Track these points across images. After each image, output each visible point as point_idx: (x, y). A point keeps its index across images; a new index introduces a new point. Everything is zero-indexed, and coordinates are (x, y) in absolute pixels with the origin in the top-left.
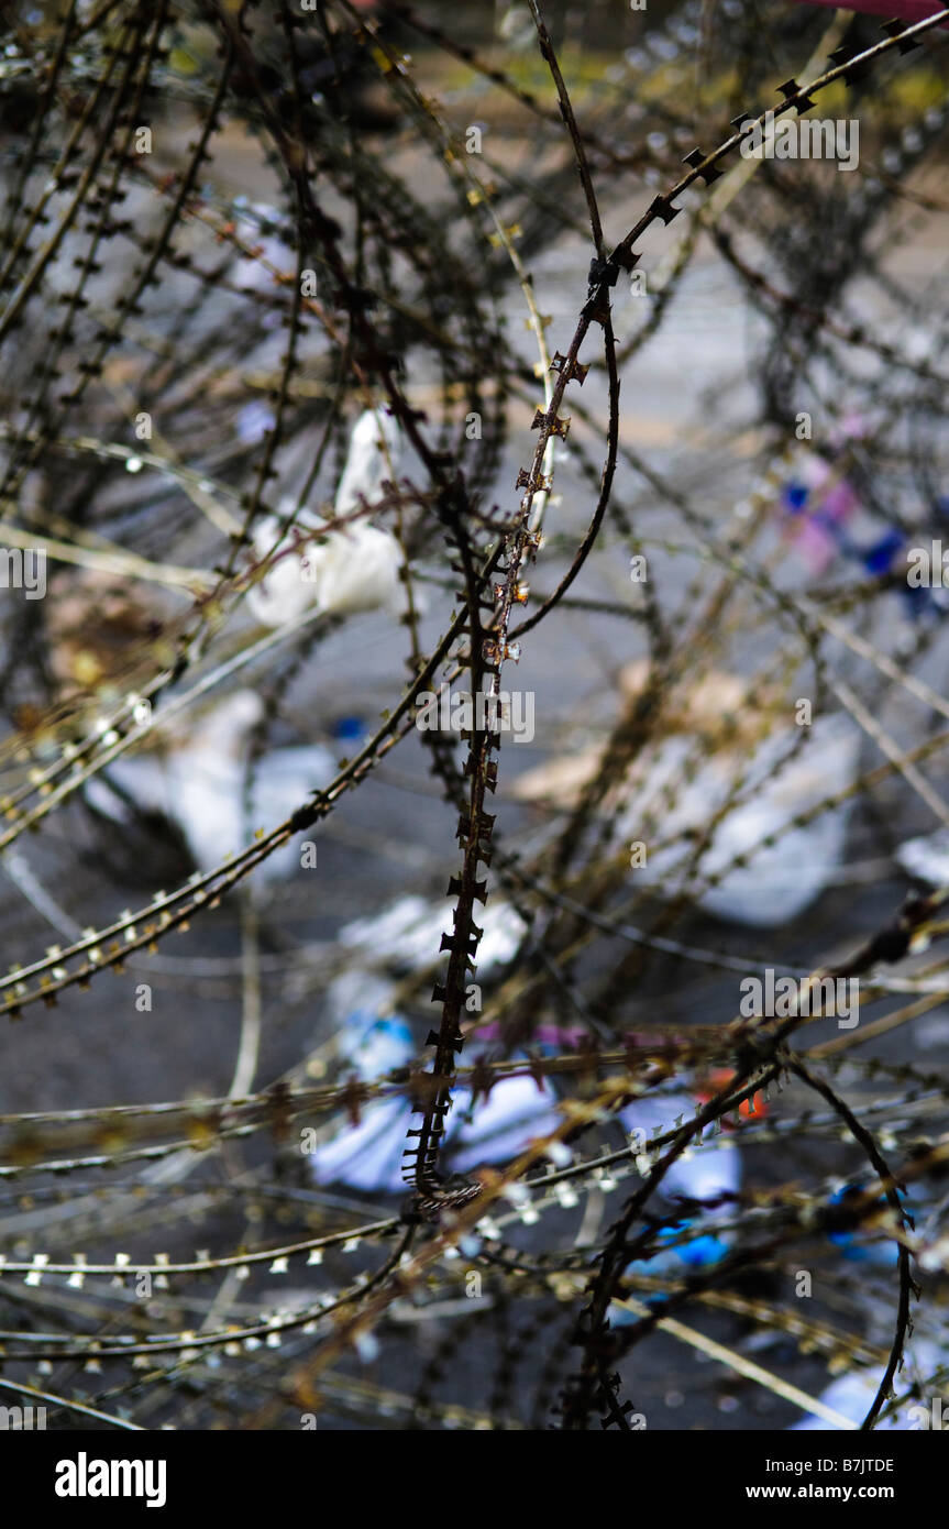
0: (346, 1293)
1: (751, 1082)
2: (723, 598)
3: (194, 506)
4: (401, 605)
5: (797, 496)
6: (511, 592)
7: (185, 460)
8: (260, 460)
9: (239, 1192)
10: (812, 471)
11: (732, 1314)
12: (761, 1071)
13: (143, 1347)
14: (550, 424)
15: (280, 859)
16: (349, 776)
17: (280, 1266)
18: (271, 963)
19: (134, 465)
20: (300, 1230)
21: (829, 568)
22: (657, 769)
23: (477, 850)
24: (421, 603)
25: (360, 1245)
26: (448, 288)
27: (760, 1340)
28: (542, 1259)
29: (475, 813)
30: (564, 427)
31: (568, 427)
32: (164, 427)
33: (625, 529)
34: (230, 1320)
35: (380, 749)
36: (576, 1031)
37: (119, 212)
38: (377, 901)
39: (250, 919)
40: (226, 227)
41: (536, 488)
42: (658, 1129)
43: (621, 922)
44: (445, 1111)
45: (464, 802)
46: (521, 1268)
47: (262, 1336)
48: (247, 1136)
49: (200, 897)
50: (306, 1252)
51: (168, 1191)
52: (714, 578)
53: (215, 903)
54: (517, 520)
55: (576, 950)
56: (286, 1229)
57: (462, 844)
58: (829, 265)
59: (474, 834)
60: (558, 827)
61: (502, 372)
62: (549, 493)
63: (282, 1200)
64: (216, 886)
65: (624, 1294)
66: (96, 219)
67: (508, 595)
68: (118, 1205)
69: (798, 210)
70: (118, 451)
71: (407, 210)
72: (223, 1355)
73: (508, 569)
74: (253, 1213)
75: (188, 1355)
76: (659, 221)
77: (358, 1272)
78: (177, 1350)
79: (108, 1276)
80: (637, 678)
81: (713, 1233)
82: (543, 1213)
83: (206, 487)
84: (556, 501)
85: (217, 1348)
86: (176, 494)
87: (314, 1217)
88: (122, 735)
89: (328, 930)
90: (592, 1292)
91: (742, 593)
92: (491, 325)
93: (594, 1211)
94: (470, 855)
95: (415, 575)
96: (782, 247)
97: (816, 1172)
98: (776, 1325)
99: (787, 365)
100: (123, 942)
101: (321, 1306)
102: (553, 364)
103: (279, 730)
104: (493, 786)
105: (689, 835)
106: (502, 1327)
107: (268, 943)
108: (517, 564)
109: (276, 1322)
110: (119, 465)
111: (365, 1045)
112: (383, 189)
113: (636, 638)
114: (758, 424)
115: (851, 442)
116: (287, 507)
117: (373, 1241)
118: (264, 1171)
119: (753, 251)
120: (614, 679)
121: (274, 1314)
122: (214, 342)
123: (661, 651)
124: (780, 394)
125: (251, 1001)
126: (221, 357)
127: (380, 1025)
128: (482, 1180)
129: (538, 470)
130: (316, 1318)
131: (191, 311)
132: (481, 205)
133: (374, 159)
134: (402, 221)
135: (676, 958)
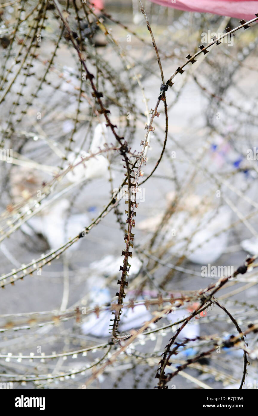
0: (93, 364)
1: (204, 307)
2: (195, 175)
3: (51, 149)
4: (108, 177)
5: (215, 147)
6: (139, 173)
7: (49, 136)
8: (70, 137)
9: (63, 336)
10: (218, 140)
11: (197, 370)
12: (206, 304)
13: (37, 378)
14: (150, 128)
15: (75, 245)
16: (94, 223)
17: (75, 356)
18: (72, 273)
19: (36, 138)
20: (79, 346)
21: (223, 166)
22: (177, 221)
23: (130, 243)
24: (114, 176)
25: (97, 351)
26: (121, 90)
27: (204, 377)
28: (146, 355)
29: (129, 233)
30: (153, 129)
31: (154, 129)
32: (43, 128)
33: (168, 156)
34: (60, 371)
35: (103, 215)
36: (155, 292)
37: (32, 70)
38: (100, 256)
39: (66, 262)
40: (60, 74)
41: (146, 145)
42: (178, 319)
43: (167, 263)
44: (120, 314)
45: (126, 230)
46: (140, 357)
47: (70, 375)
48: (66, 321)
49: (54, 256)
50: (82, 353)
51: (44, 336)
52: (192, 169)
53: (58, 257)
54: (141, 154)
55: (155, 270)
56: (76, 346)
57: (125, 242)
58: (223, 85)
59: (129, 239)
60: (150, 237)
61: (135, 113)
62: (149, 147)
63: (74, 338)
64: (58, 253)
65: (170, 364)
66: (26, 72)
67: (138, 174)
68: (30, 340)
69: (215, 70)
70: (31, 135)
71: (109, 70)
72: (59, 381)
73: (138, 167)
74: (67, 342)
75: (50, 381)
76: (179, 74)
77: (96, 358)
78: (46, 379)
79: (28, 359)
80: (171, 196)
81: (192, 347)
82: (147, 342)
83: (55, 144)
84: (151, 149)
85: (57, 379)
86: (46, 146)
87: (83, 343)
88: (32, 211)
89: (87, 264)
90: (161, 364)
91: (200, 173)
92: (132, 101)
93: (160, 341)
94: (128, 245)
95: (112, 169)
96: (211, 79)
97: (220, 331)
98: (209, 372)
99: (212, 111)
100: (33, 268)
101: (86, 367)
102: (150, 112)
103: (74, 210)
104: (134, 226)
105: (186, 239)
106: (135, 373)
107: (71, 268)
108: (141, 166)
109: (74, 372)
110: (31, 138)
111: (97, 296)
112: (103, 64)
113: (171, 185)
114: (204, 127)
115: (229, 133)
116: (77, 150)
117: (100, 350)
118: (70, 330)
119: (203, 81)
120: (164, 196)
121: (73, 369)
122: (57, 105)
123: (178, 189)
124: (210, 120)
125: (66, 284)
126: (58, 109)
127: (101, 290)
128: (130, 333)
129: (146, 140)
130: (84, 370)
131: (50, 97)
132: (130, 69)
133: (101, 56)
134: (109, 73)
135: (182, 273)
